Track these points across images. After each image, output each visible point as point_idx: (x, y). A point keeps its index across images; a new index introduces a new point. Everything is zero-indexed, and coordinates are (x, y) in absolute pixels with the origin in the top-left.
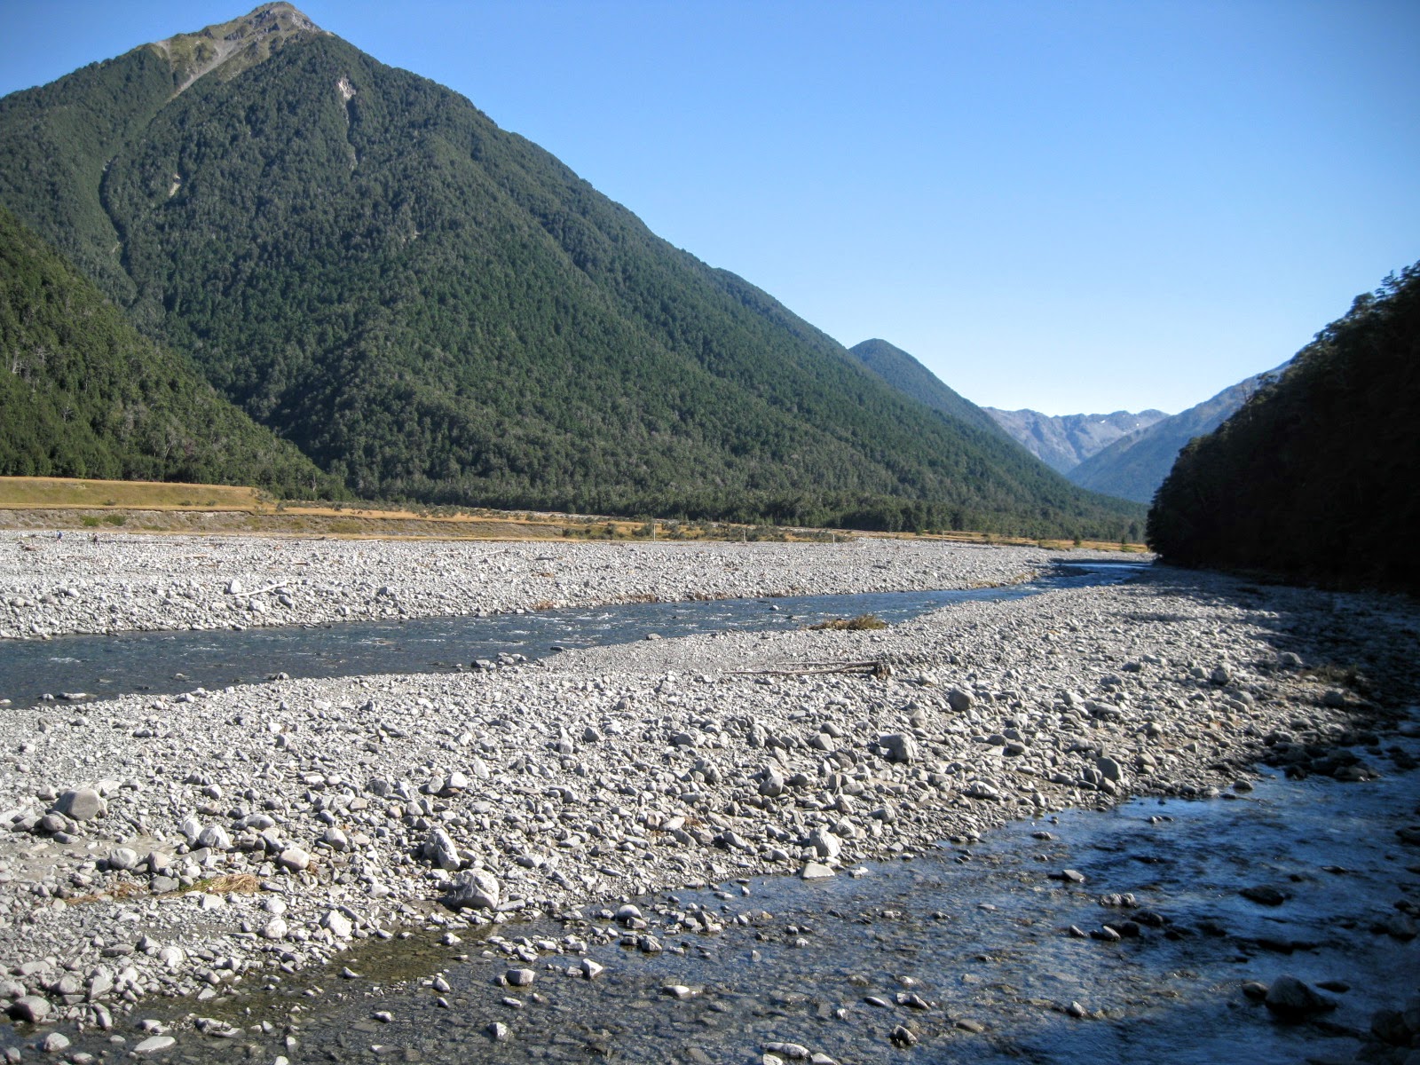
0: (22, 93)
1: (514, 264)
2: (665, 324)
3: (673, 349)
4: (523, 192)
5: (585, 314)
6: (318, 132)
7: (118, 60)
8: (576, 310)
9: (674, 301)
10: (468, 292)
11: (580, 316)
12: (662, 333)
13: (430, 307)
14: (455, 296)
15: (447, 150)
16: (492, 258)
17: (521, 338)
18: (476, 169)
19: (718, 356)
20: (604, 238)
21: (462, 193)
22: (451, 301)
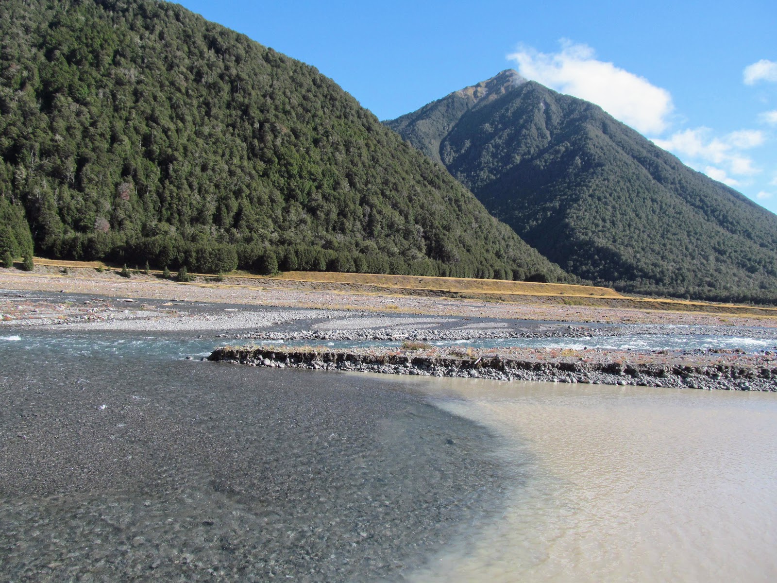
0: (405, 115)
1: (630, 181)
2: (702, 208)
3: (708, 220)
4: (628, 148)
5: (666, 204)
6: (533, 126)
7: (443, 99)
8: (661, 202)
9: (706, 197)
10: (611, 195)
11: (664, 205)
12: (701, 212)
13: (595, 203)
14: (605, 197)
15: (593, 131)
16: (620, 179)
17: (637, 215)
18: (606, 138)
19: (732, 223)
20: (668, 168)
21: (603, 150)
22: (604, 200)
